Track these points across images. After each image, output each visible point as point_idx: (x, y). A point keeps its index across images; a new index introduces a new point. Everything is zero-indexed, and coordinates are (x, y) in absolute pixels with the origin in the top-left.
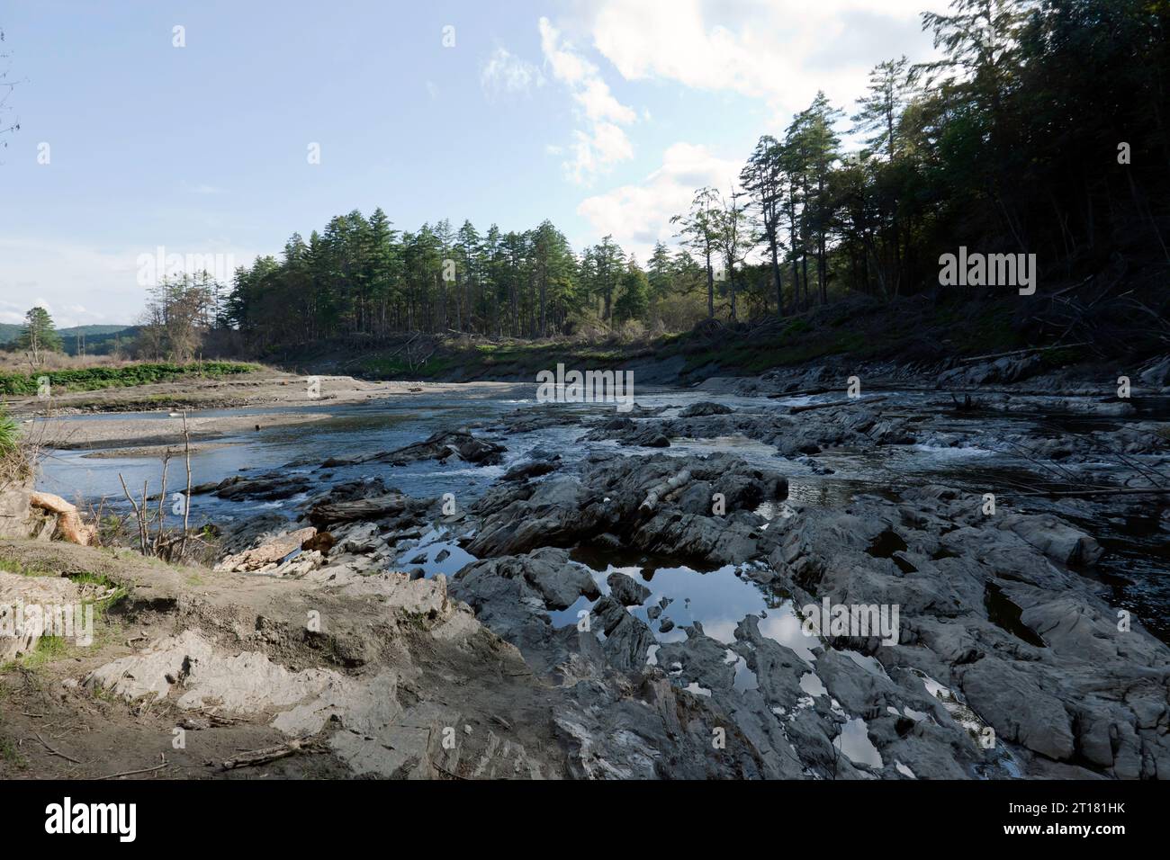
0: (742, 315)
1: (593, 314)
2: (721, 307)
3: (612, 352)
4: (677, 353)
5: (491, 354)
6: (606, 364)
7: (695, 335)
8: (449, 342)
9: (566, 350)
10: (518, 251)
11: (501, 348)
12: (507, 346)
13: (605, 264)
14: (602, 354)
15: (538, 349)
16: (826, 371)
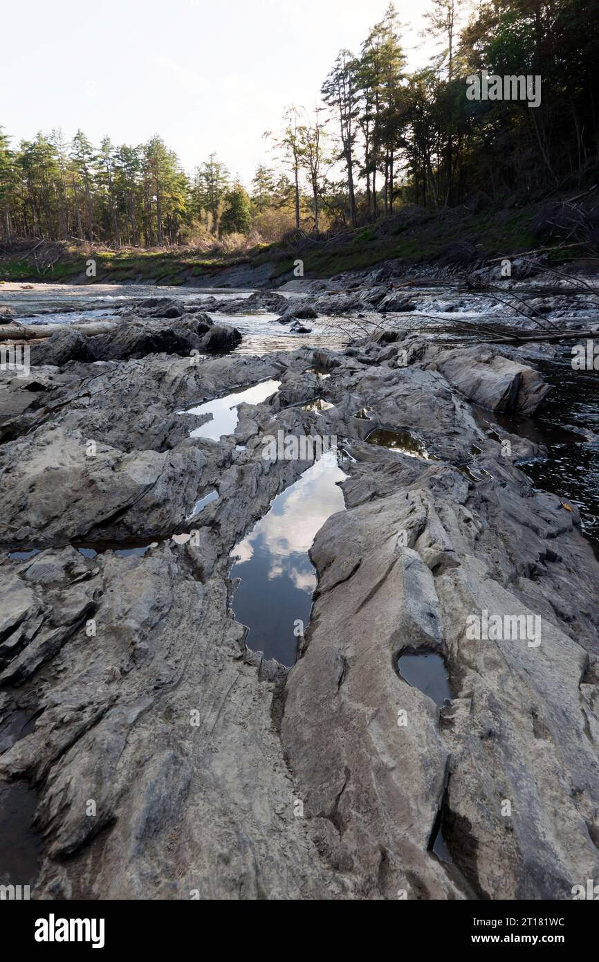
0: (324, 227)
1: (203, 228)
2: (306, 220)
3: (215, 260)
4: (268, 261)
5: (111, 260)
6: (209, 270)
7: (282, 245)
8: (72, 249)
9: (176, 258)
10: (132, 164)
11: (119, 255)
12: (125, 253)
13: (212, 181)
14: (207, 262)
15: (152, 256)
16: (382, 273)
